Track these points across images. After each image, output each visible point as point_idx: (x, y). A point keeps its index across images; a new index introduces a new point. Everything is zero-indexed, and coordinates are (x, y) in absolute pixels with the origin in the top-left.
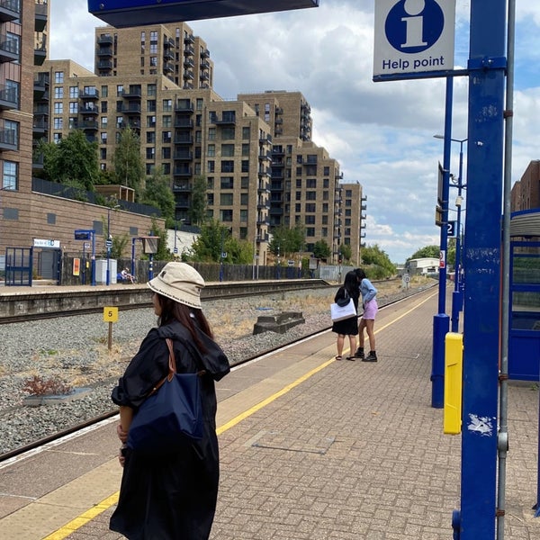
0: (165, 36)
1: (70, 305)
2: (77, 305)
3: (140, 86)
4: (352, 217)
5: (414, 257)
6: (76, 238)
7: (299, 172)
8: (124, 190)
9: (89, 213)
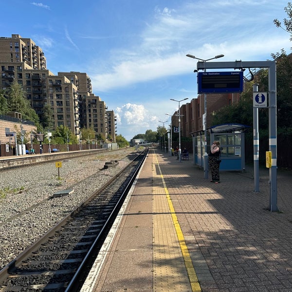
0: (22, 45)
1: (13, 164)
2: (16, 164)
3: (13, 67)
4: (111, 124)
5: (134, 138)
6: (7, 136)
7: (89, 105)
8: (16, 114)
9: (3, 124)
